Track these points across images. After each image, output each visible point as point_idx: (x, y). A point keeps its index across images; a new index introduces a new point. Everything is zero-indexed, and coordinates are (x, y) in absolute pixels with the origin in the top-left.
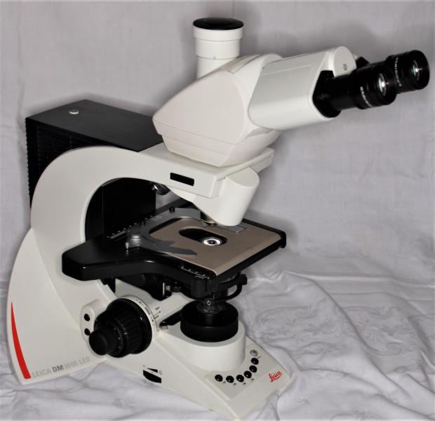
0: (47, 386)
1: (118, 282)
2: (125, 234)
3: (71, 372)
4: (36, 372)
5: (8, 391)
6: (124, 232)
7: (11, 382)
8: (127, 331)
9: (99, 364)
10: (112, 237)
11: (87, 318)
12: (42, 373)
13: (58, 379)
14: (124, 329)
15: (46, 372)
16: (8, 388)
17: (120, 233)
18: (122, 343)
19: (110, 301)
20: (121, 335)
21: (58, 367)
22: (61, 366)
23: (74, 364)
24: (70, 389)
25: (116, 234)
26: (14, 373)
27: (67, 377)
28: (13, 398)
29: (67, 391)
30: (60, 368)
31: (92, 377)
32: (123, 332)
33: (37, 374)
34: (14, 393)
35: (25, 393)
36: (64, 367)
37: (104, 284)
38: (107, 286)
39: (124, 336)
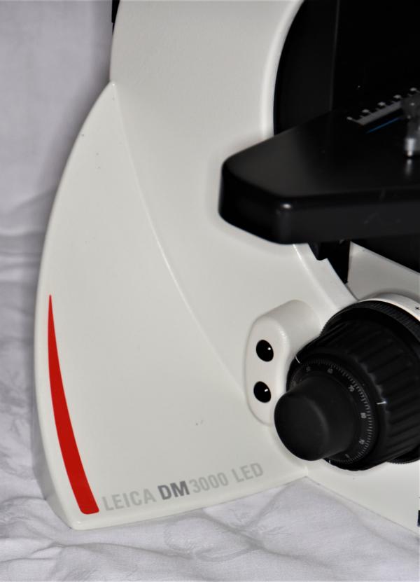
0: (145, 538)
1: (356, 251)
2: (399, 112)
3: (211, 501)
4: (114, 497)
5: (36, 544)
6: (395, 106)
7: (42, 520)
8: (386, 396)
9: (289, 485)
10: (364, 121)
11: (265, 351)
12: (131, 500)
13: (173, 520)
14: (379, 389)
15: (141, 497)
16: (36, 535)
17: (385, 110)
18: (370, 430)
19: (334, 310)
20: (368, 407)
21: (174, 486)
22: (183, 484)
23: (218, 481)
24: (208, 551)
25: (373, 110)
26: (49, 494)
27: (200, 514)
28: (51, 564)
29: (202, 555)
30: (180, 489)
31: (271, 521)
32: (374, 399)
33: (116, 502)
34: (56, 551)
35: (84, 555)
36: (190, 487)
37: (320, 257)
38: (326, 262)
39: (377, 411)
